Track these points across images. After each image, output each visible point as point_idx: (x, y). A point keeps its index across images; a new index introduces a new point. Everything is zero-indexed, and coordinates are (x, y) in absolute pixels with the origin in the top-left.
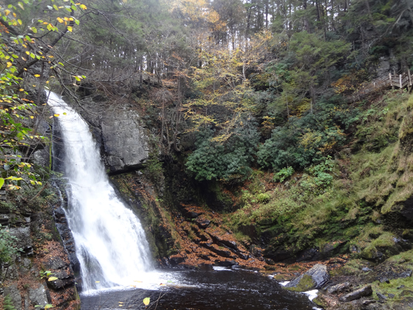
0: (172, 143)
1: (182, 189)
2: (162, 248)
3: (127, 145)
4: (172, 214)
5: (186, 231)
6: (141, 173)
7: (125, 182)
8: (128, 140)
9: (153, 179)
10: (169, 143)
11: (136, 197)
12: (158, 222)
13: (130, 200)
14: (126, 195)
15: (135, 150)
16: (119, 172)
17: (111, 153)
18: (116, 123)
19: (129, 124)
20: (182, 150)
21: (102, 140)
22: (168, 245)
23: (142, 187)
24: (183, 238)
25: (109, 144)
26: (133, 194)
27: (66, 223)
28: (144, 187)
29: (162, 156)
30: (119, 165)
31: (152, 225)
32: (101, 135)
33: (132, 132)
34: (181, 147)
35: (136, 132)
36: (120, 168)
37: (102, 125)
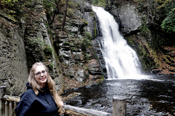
0: (154, 17)
1: (161, 39)
2: (149, 66)
3: (131, 22)
4: (157, 51)
5: (164, 59)
6: (139, 34)
7: (131, 38)
8: (131, 20)
9: (145, 36)
10: (152, 17)
11: (136, 44)
12: (147, 55)
13: (133, 45)
14: (131, 44)
15: (135, 23)
16: (129, 34)
17: (124, 26)
18: (125, 13)
19: (131, 12)
20: (160, 19)
21: (120, 21)
22: (152, 65)
23: (139, 40)
24: (162, 62)
25: (123, 23)
26: (134, 43)
27: (101, 54)
28: (140, 39)
29: (149, 24)
30: (128, 31)
31: (144, 56)
32: (120, 20)
33: (133, 16)
34: (159, 18)
35: (134, 15)
36: (129, 33)
37: (120, 15)
